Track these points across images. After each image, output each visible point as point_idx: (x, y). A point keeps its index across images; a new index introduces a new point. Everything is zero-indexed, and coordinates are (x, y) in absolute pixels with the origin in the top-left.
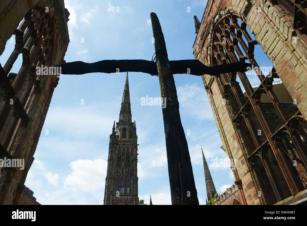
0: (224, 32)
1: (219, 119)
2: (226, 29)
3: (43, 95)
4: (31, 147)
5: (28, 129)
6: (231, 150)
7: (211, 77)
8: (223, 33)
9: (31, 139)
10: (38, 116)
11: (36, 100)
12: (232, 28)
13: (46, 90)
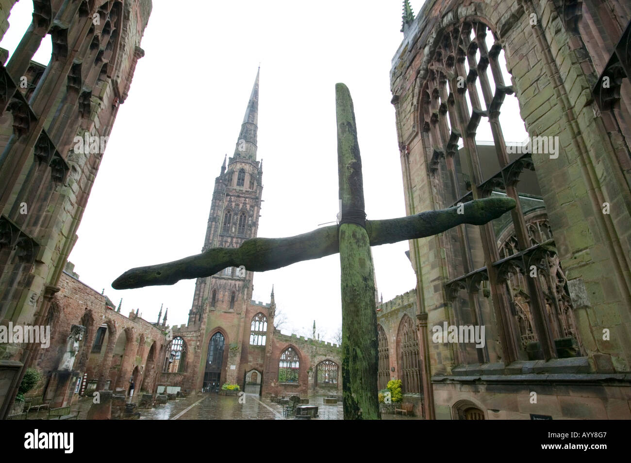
0: (456, 52)
1: (412, 207)
2: (460, 46)
3: (96, 119)
4: (72, 217)
5: (66, 186)
6: (422, 263)
7: (414, 129)
8: (452, 52)
9: (72, 204)
10: (85, 160)
11: (83, 129)
12: (473, 48)
13: (102, 109)
